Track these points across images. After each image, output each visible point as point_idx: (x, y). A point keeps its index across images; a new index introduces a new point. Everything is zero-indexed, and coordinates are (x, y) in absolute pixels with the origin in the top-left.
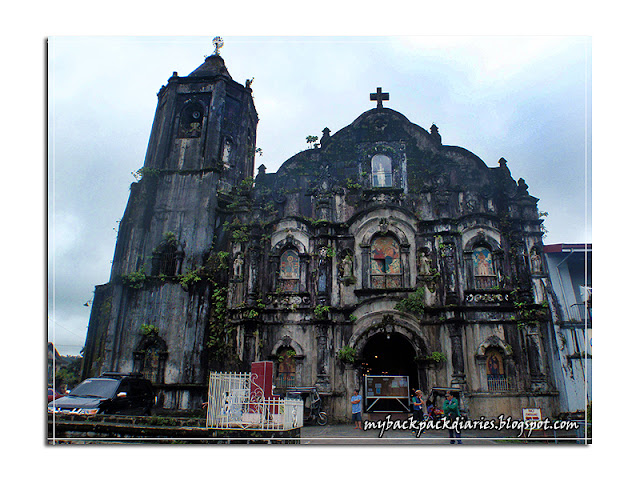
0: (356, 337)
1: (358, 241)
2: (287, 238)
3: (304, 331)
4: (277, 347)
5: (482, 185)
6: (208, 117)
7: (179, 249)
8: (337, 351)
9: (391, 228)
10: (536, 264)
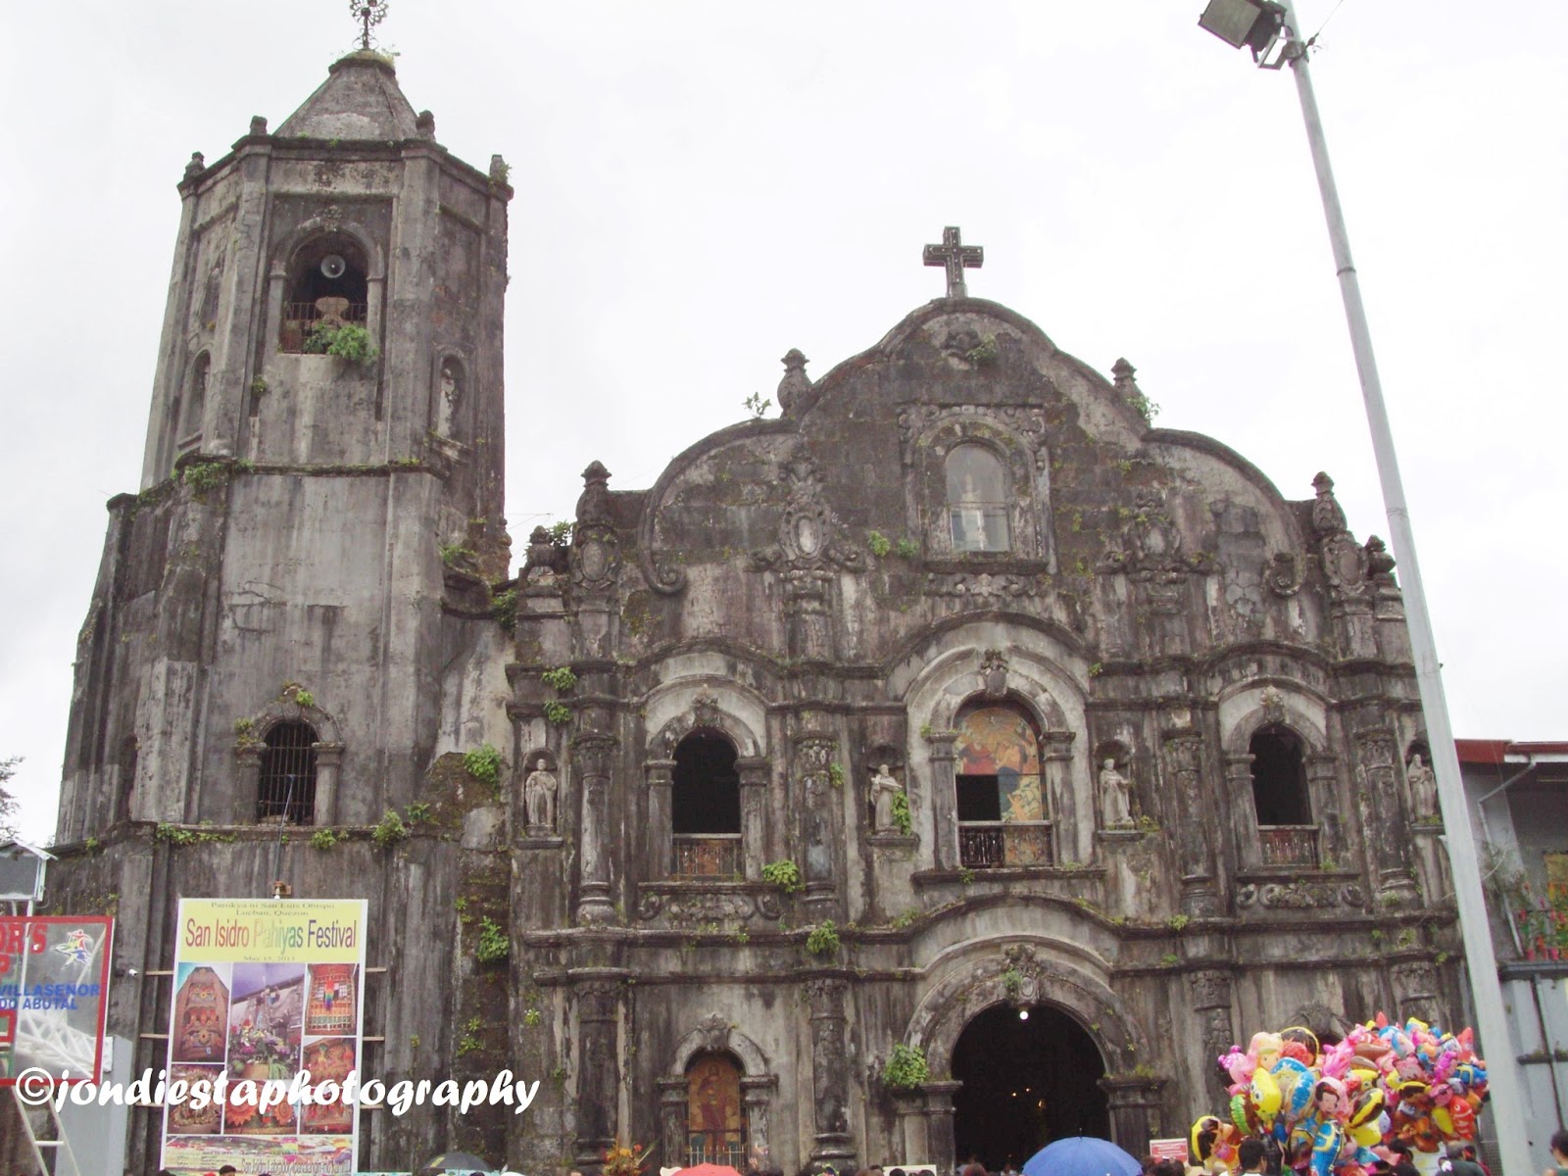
0: (926, 1018)
1: (918, 719)
2: (700, 706)
3: (768, 1003)
4: (685, 1052)
5: (1269, 556)
6: (384, 282)
7: (327, 735)
8: (870, 1059)
9: (1015, 682)
10: (1422, 795)
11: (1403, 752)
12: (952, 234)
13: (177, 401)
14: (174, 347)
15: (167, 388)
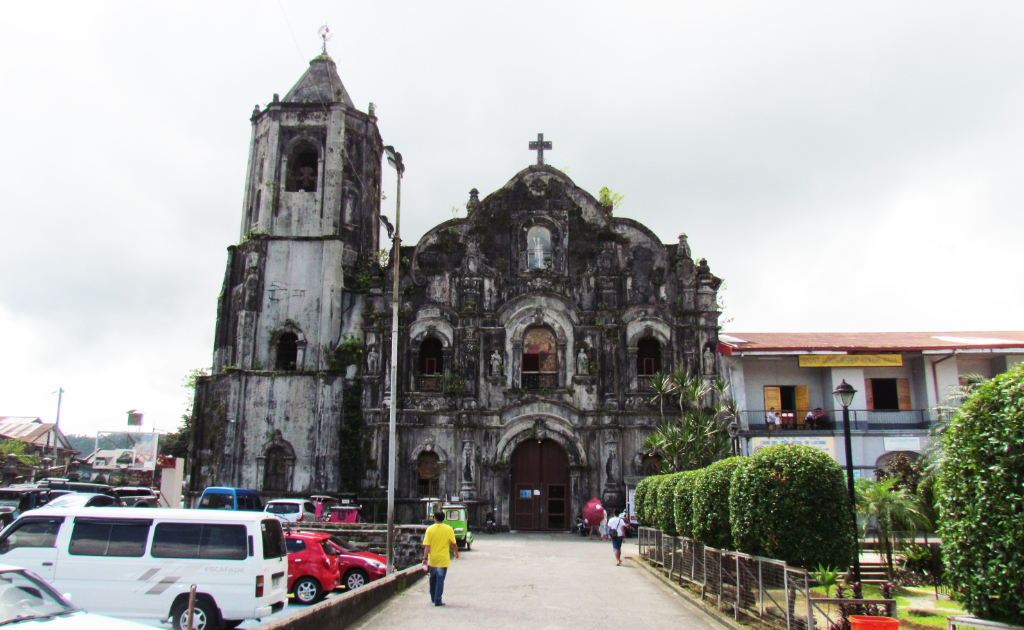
0: (504, 443)
1: (509, 334)
2: (429, 328)
3: (448, 436)
4: (418, 452)
5: (654, 269)
6: (324, 162)
7: (300, 337)
8: (484, 456)
9: (547, 320)
10: (708, 364)
11: (702, 345)
12: (541, 136)
13: (251, 208)
14: (250, 186)
15: (248, 204)
